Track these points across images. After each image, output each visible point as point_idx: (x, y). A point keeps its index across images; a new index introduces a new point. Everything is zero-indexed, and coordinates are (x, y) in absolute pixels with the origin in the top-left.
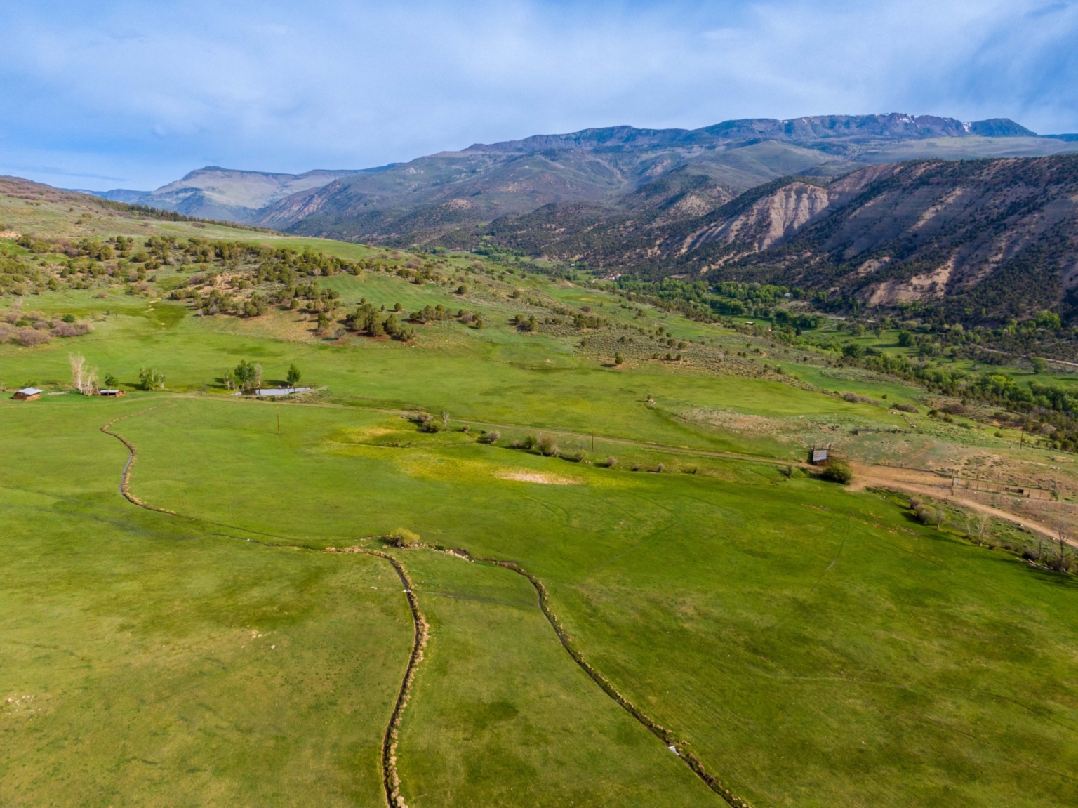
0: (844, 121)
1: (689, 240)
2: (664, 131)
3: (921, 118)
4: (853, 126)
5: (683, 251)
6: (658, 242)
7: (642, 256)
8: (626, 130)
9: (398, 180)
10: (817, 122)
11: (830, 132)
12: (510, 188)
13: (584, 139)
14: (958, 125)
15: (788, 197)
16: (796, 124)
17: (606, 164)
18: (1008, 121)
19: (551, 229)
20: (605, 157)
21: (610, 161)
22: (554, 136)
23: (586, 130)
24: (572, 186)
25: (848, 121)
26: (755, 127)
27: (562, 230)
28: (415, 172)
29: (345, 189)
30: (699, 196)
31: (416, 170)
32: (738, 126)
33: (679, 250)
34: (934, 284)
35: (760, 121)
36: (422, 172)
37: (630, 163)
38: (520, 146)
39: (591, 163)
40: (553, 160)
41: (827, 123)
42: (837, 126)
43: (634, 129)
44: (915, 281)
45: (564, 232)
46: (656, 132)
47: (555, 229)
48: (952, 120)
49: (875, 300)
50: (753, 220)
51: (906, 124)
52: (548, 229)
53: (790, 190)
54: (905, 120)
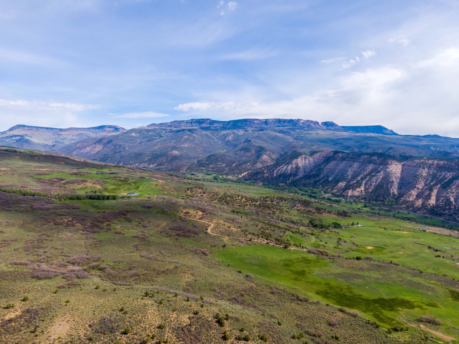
0: (283, 121)
2: (224, 122)
3: (307, 120)
4: (286, 122)
8: (209, 120)
9: (131, 139)
10: (274, 121)
11: (279, 125)
13: (193, 122)
14: (318, 123)
15: (302, 159)
16: (268, 121)
17: (209, 134)
18: (333, 123)
19: (220, 165)
20: (209, 132)
21: (211, 134)
22: (182, 121)
24: (205, 144)
25: (285, 121)
26: (255, 122)
28: (135, 135)
29: (110, 142)
30: (265, 155)
31: (135, 134)
32: (249, 121)
34: (361, 190)
35: (256, 119)
36: (138, 135)
37: (218, 135)
38: (170, 125)
39: (205, 135)
40: (192, 133)
41: (278, 121)
42: (281, 122)
43: (212, 120)
46: (221, 122)
47: (222, 165)
48: (316, 121)
50: (294, 166)
51: (303, 123)
54: (302, 121)
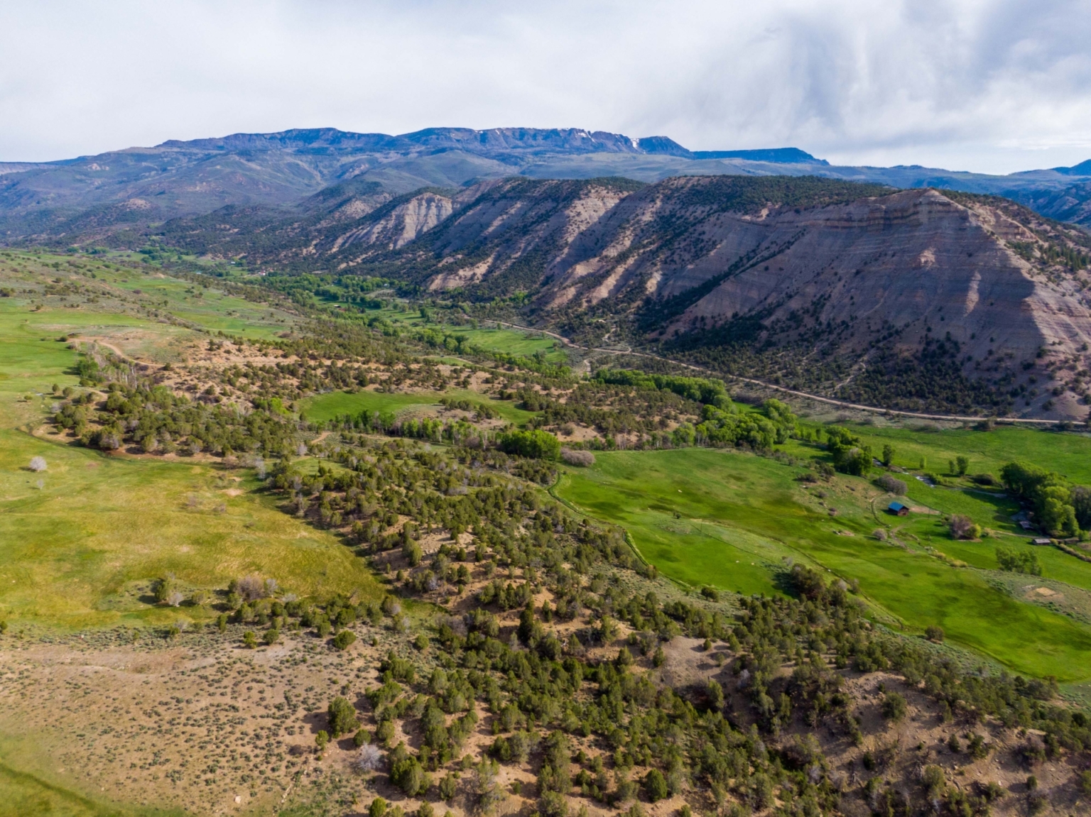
0: (532, 133)
1: (340, 241)
2: (368, 135)
4: (540, 138)
5: (334, 250)
6: (314, 242)
7: (297, 255)
8: (331, 133)
9: (78, 177)
10: (509, 133)
11: (520, 143)
12: (198, 188)
13: (289, 139)
14: (627, 141)
16: (490, 135)
17: (306, 166)
18: (667, 140)
19: (225, 229)
20: (304, 159)
21: (311, 163)
22: (256, 135)
23: (291, 131)
24: (265, 187)
25: (536, 133)
26: (453, 135)
27: (236, 230)
28: (98, 168)
29: (14, 185)
30: (364, 201)
31: (100, 166)
32: (437, 134)
33: (330, 249)
34: (474, 274)
35: (458, 130)
36: (107, 168)
37: (331, 166)
38: (221, 144)
39: (289, 165)
40: (248, 160)
41: (517, 134)
42: (526, 138)
43: (339, 132)
44: (461, 272)
45: (237, 233)
46: (361, 136)
47: (229, 229)
48: (621, 136)
49: (433, 287)
50: (391, 224)
51: (583, 138)
52: (222, 230)
53: (422, 199)
54: (583, 134)
